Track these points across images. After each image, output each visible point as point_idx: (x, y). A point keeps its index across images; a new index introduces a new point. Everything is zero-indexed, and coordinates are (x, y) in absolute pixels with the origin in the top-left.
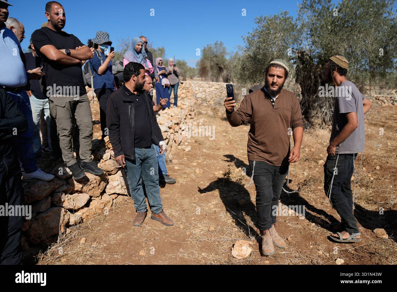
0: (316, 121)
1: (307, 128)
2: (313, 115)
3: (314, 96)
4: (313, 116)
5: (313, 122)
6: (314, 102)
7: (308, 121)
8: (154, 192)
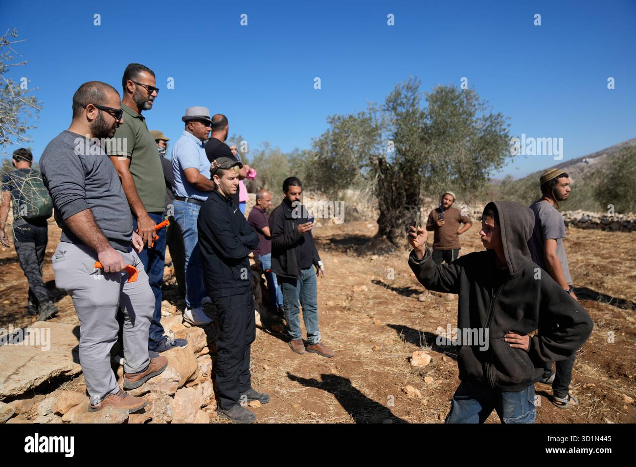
0: (401, 242)
1: (391, 251)
2: (397, 234)
3: (397, 212)
4: (397, 236)
5: (397, 243)
6: (398, 218)
7: (391, 242)
8: (313, 318)
